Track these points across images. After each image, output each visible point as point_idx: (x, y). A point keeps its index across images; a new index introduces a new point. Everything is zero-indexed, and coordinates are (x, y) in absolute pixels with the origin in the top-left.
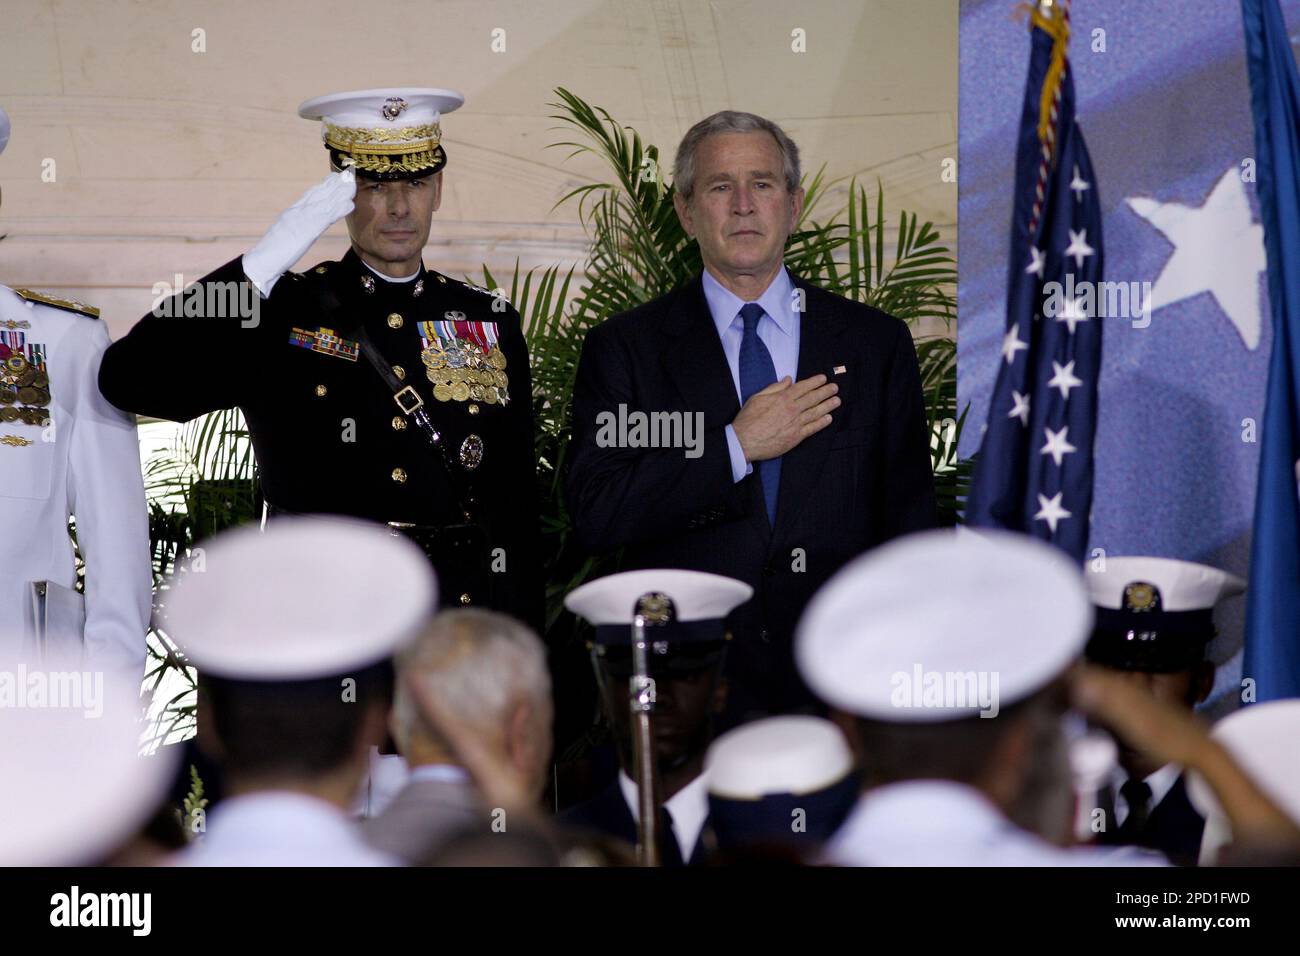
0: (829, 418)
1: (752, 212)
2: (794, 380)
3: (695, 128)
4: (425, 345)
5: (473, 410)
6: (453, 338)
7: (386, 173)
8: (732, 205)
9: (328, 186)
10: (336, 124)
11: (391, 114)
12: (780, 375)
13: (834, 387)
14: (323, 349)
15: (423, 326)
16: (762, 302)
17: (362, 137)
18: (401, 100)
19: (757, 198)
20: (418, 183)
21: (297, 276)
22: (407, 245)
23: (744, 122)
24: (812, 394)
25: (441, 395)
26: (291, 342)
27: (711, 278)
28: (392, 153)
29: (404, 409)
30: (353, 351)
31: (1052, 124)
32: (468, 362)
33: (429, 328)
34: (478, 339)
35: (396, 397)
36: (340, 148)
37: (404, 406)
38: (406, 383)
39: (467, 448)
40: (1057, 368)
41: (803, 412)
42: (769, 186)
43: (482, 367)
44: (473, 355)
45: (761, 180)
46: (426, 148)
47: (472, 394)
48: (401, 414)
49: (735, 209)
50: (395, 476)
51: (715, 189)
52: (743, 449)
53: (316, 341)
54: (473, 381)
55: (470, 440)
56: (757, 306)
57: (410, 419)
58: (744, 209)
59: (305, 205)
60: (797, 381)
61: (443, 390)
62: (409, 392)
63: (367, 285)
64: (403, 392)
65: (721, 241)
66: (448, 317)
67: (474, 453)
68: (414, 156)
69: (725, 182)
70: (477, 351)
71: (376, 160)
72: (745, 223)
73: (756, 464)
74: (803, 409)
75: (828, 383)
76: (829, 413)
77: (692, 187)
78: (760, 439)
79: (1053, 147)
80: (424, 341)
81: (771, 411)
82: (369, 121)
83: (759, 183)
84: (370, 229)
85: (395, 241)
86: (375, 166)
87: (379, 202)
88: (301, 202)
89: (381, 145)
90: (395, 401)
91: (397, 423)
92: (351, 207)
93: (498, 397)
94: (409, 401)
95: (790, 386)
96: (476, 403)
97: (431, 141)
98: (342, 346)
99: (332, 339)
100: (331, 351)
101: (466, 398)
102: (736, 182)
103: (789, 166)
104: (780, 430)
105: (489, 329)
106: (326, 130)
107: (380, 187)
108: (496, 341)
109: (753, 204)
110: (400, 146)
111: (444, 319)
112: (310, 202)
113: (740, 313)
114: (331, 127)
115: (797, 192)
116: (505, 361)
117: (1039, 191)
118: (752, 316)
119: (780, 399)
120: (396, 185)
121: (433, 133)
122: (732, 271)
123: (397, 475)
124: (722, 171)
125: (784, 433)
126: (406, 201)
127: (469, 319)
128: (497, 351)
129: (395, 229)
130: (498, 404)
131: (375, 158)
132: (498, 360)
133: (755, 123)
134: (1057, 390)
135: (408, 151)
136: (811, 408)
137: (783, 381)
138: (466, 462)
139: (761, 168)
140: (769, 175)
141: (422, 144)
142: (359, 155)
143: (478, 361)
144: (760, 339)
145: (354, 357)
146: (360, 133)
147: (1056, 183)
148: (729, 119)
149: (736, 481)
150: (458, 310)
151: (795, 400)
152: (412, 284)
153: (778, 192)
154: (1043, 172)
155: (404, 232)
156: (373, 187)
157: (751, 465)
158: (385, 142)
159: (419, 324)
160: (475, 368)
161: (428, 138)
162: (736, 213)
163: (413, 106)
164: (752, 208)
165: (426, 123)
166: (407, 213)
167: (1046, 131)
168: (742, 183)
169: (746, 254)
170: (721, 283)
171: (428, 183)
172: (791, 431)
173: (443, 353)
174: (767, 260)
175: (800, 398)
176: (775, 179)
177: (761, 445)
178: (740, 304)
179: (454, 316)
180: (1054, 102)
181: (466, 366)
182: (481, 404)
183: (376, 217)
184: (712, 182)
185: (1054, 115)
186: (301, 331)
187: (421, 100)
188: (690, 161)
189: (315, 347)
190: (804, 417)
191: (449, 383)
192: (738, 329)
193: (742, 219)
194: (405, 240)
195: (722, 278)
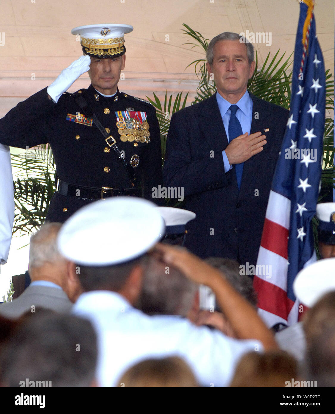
0: (262, 148)
1: (234, 70)
2: (249, 134)
3: (215, 38)
4: (118, 120)
5: (135, 145)
6: (129, 118)
7: (102, 56)
8: (227, 68)
9: (80, 60)
10: (84, 38)
11: (104, 34)
12: (244, 132)
13: (264, 137)
14: (79, 122)
15: (118, 113)
16: (238, 104)
17: (93, 42)
18: (108, 28)
19: (236, 65)
20: (115, 59)
21: (71, 94)
22: (111, 83)
23: (233, 36)
24: (256, 139)
25: (123, 139)
26: (67, 119)
27: (220, 95)
28: (104, 48)
29: (109, 145)
30: (90, 122)
31: (307, 39)
32: (134, 127)
33: (120, 114)
34: (139, 118)
35: (106, 140)
36: (86, 46)
37: (109, 144)
38: (110, 135)
39: (133, 160)
40: (307, 131)
41: (252, 146)
42: (241, 60)
43: (140, 129)
44: (135, 124)
45: (238, 58)
46: (118, 47)
47: (136, 139)
48: (108, 146)
49: (228, 69)
50: (105, 170)
51: (221, 61)
52: (229, 160)
53: (76, 119)
54: (136, 134)
55: (134, 156)
56: (236, 106)
57: (111, 149)
58: (231, 69)
59: (71, 68)
60: (250, 134)
61: (124, 137)
62: (111, 138)
63: (97, 98)
64: (109, 138)
65: (222, 81)
66: (127, 110)
67: (136, 161)
68: (113, 50)
69: (224, 59)
70: (138, 123)
71: (98, 51)
72: (232, 74)
73: (234, 166)
74: (252, 145)
75: (262, 135)
76: (262, 146)
77: (213, 60)
78: (235, 156)
79: (308, 47)
80: (118, 119)
81: (239, 145)
82: (96, 36)
83: (237, 60)
84: (97, 77)
85: (106, 81)
86: (98, 53)
87: (100, 67)
88: (70, 66)
89: (100, 45)
90: (105, 141)
91: (106, 150)
92: (89, 68)
93: (146, 140)
94: (111, 142)
95: (248, 136)
96: (137, 142)
97: (120, 44)
98: (86, 121)
99: (82, 118)
100: (82, 123)
101: (133, 140)
102: (229, 59)
103: (249, 53)
104: (243, 153)
105: (143, 115)
106: (82, 40)
107: (100, 61)
108: (146, 119)
109: (235, 67)
110: (108, 46)
111: (126, 111)
112: (73, 67)
113: (229, 108)
114: (83, 38)
115: (252, 63)
116: (149, 126)
117: (302, 64)
118: (234, 109)
119: (243, 141)
120: (106, 60)
121: (121, 41)
122: (227, 92)
123: (106, 170)
124: (223, 55)
125: (245, 154)
126: (110, 66)
127: (135, 111)
128: (146, 123)
129: (106, 77)
130: (145, 143)
131: (98, 50)
132: (146, 126)
133: (237, 37)
134: (307, 139)
135: (111, 48)
136: (255, 144)
137: (245, 134)
138: (133, 165)
139: (238, 54)
140: (241, 56)
141: (116, 45)
142: (92, 49)
143: (138, 126)
144: (237, 118)
145: (91, 125)
146: (93, 41)
147: (308, 61)
148: (227, 35)
149: (226, 172)
150: (131, 107)
151: (249, 141)
152: (113, 98)
153: (245, 63)
154: (303, 56)
155: (109, 78)
156: (98, 61)
157: (232, 166)
158: (102, 44)
159: (116, 112)
160: (137, 129)
161: (119, 43)
162: (228, 70)
163: (112, 31)
164: (234, 69)
165: (118, 37)
166: (110, 71)
167: (305, 41)
168: (231, 59)
169: (232, 86)
170: (223, 97)
171: (119, 59)
172: (247, 153)
173: (125, 123)
174: (240, 89)
175: (251, 140)
176: (244, 58)
177: (235, 158)
178: (230, 105)
179: (130, 109)
180: (308, 30)
181: (133, 128)
182: (139, 143)
183: (99, 72)
184: (220, 59)
185: (308, 35)
186: (71, 115)
187: (116, 28)
188: (212, 51)
189: (76, 121)
190: (252, 148)
191: (127, 135)
192: (229, 114)
193: (230, 73)
194: (109, 81)
195: (223, 95)
